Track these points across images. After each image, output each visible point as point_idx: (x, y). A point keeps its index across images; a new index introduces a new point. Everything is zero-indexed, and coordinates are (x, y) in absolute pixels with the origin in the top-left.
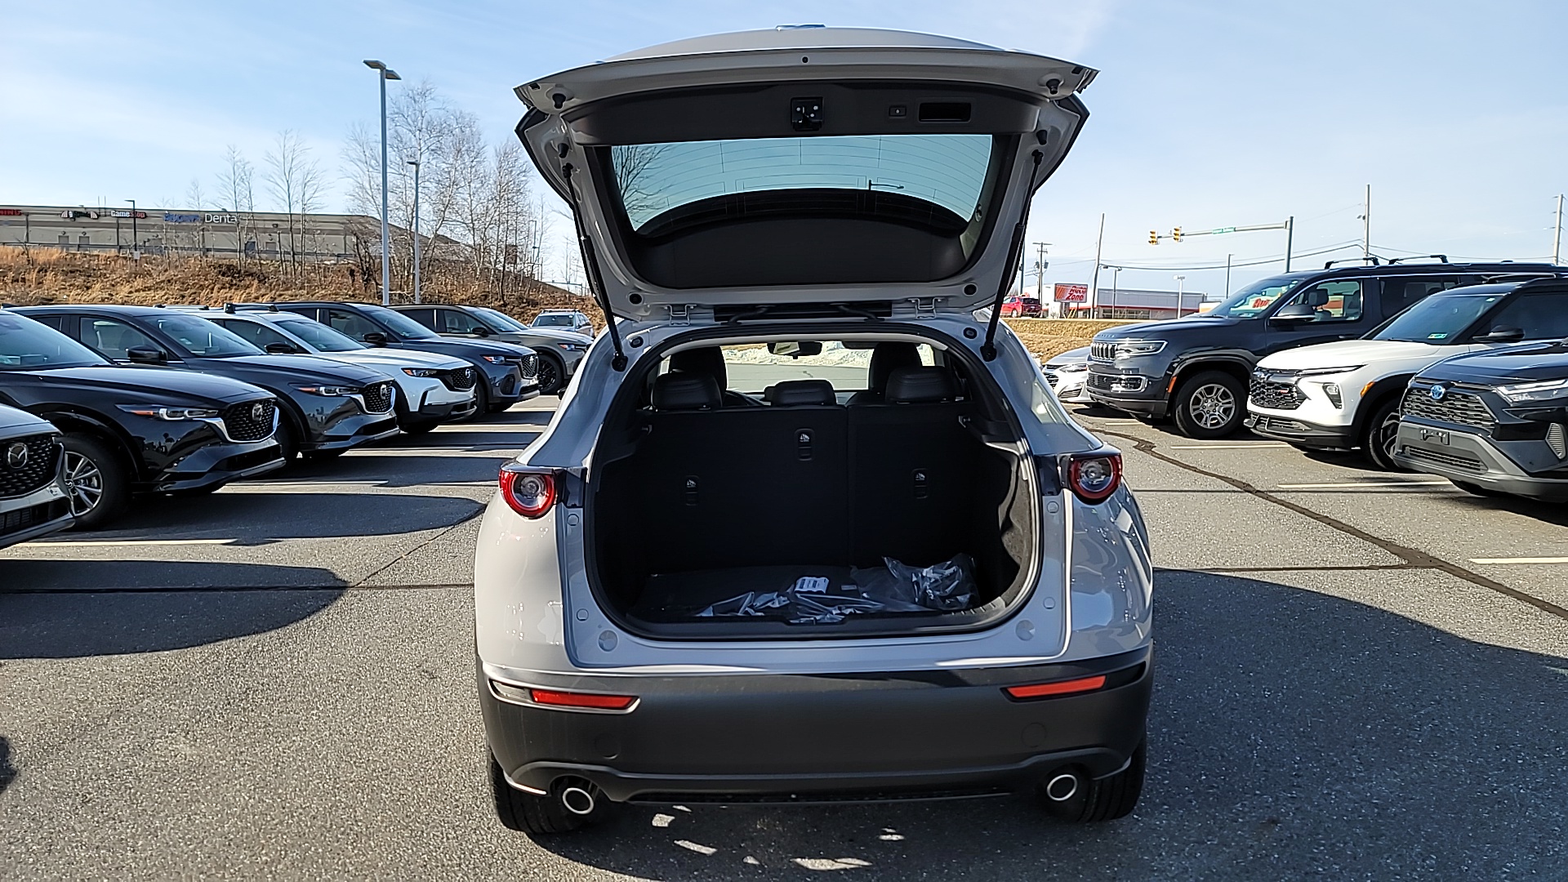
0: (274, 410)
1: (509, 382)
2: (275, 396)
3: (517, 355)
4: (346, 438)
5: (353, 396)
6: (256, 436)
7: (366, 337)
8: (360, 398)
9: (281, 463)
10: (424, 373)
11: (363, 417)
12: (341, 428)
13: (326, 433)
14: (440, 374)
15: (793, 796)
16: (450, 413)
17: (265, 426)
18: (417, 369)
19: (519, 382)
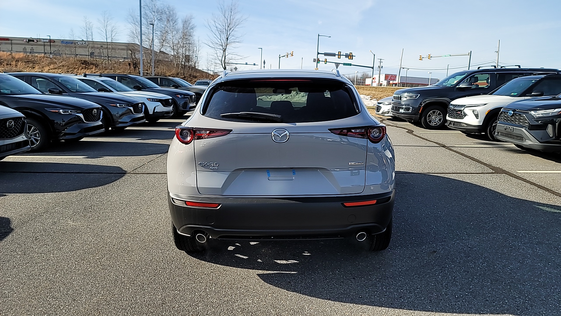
0: (101, 112)
1: (185, 105)
2: (101, 107)
3: (188, 95)
4: (127, 123)
5: (129, 108)
6: (94, 120)
7: (134, 87)
8: (132, 108)
9: (103, 131)
10: (155, 100)
11: (132, 115)
12: (126, 119)
13: (119, 120)
14: (160, 101)
15: (272, 237)
16: (164, 115)
17: (97, 117)
18: (152, 99)
19: (189, 104)
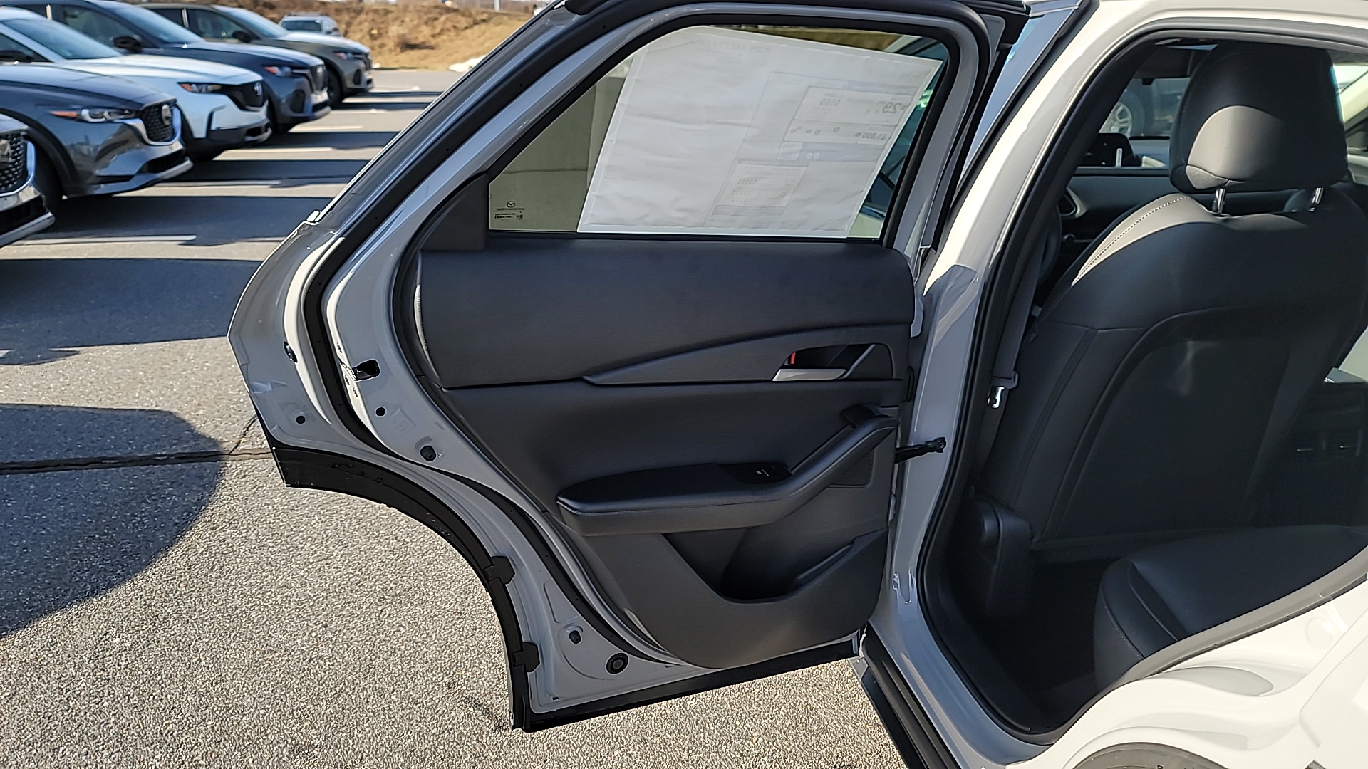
0: (26, 146)
1: (299, 98)
2: (26, 127)
3: (303, 66)
4: (127, 178)
5: (130, 122)
6: (6, 185)
7: (115, 40)
8: (138, 124)
9: (48, 221)
10: (206, 89)
11: (144, 150)
12: (119, 165)
13: (98, 172)
14: (225, 89)
16: (243, 139)
17: (17, 170)
18: (197, 84)
19: (309, 98)
